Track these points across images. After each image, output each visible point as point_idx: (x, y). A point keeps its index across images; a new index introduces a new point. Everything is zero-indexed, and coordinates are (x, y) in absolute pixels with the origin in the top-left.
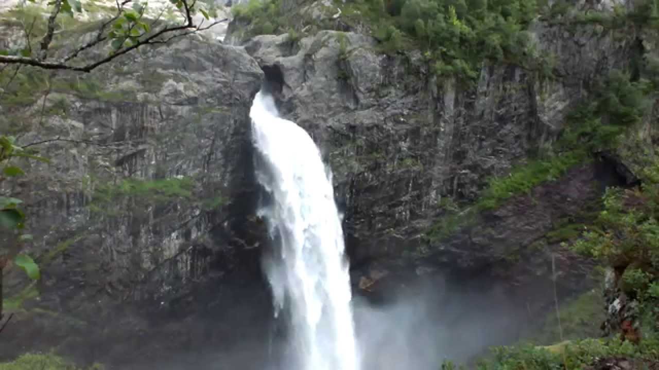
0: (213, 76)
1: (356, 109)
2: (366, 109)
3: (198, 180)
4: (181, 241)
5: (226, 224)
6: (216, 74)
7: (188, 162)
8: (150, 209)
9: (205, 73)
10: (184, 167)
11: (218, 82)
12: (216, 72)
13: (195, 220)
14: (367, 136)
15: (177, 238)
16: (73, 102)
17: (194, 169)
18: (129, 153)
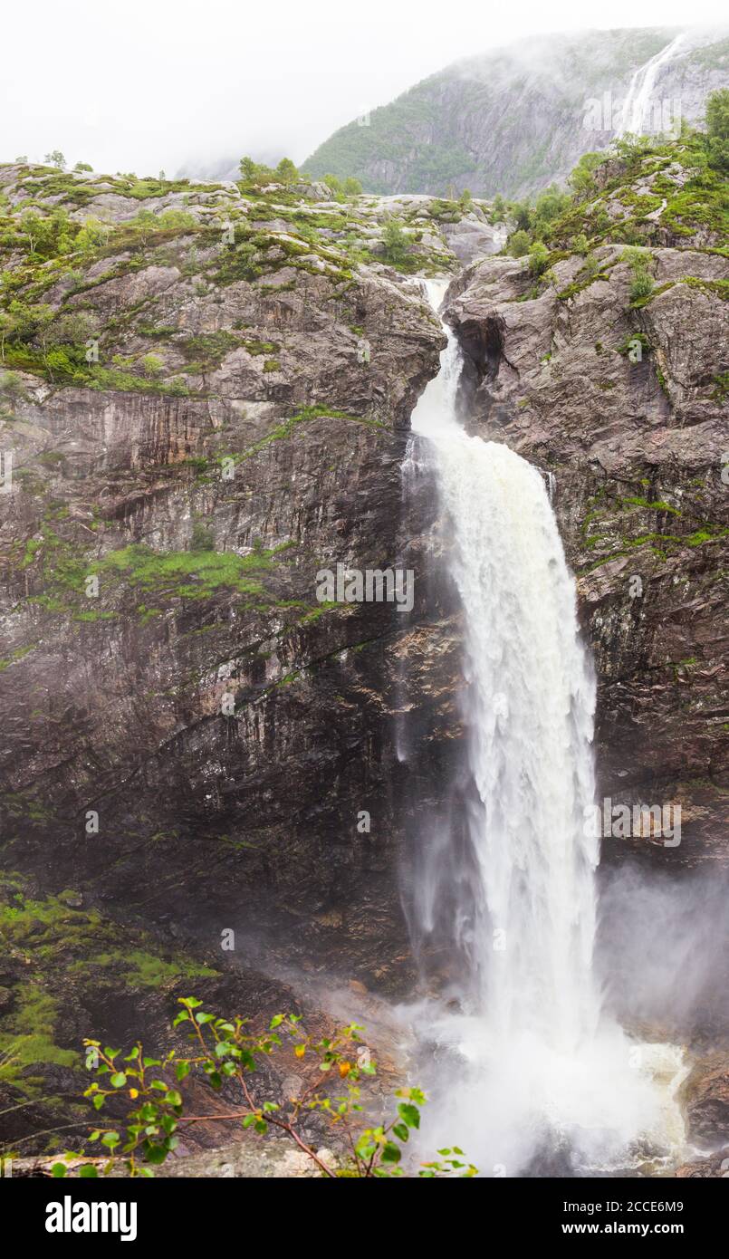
0: (332, 340)
1: (664, 424)
2: (687, 425)
3: (284, 559)
4: (242, 681)
5: (344, 657)
6: (338, 339)
7: (262, 521)
8: (171, 613)
9: (316, 335)
10: (256, 530)
11: (341, 355)
12: (340, 334)
13: (274, 641)
14: (687, 488)
15: (234, 675)
16: (33, 389)
17: (277, 536)
18: (136, 494)
